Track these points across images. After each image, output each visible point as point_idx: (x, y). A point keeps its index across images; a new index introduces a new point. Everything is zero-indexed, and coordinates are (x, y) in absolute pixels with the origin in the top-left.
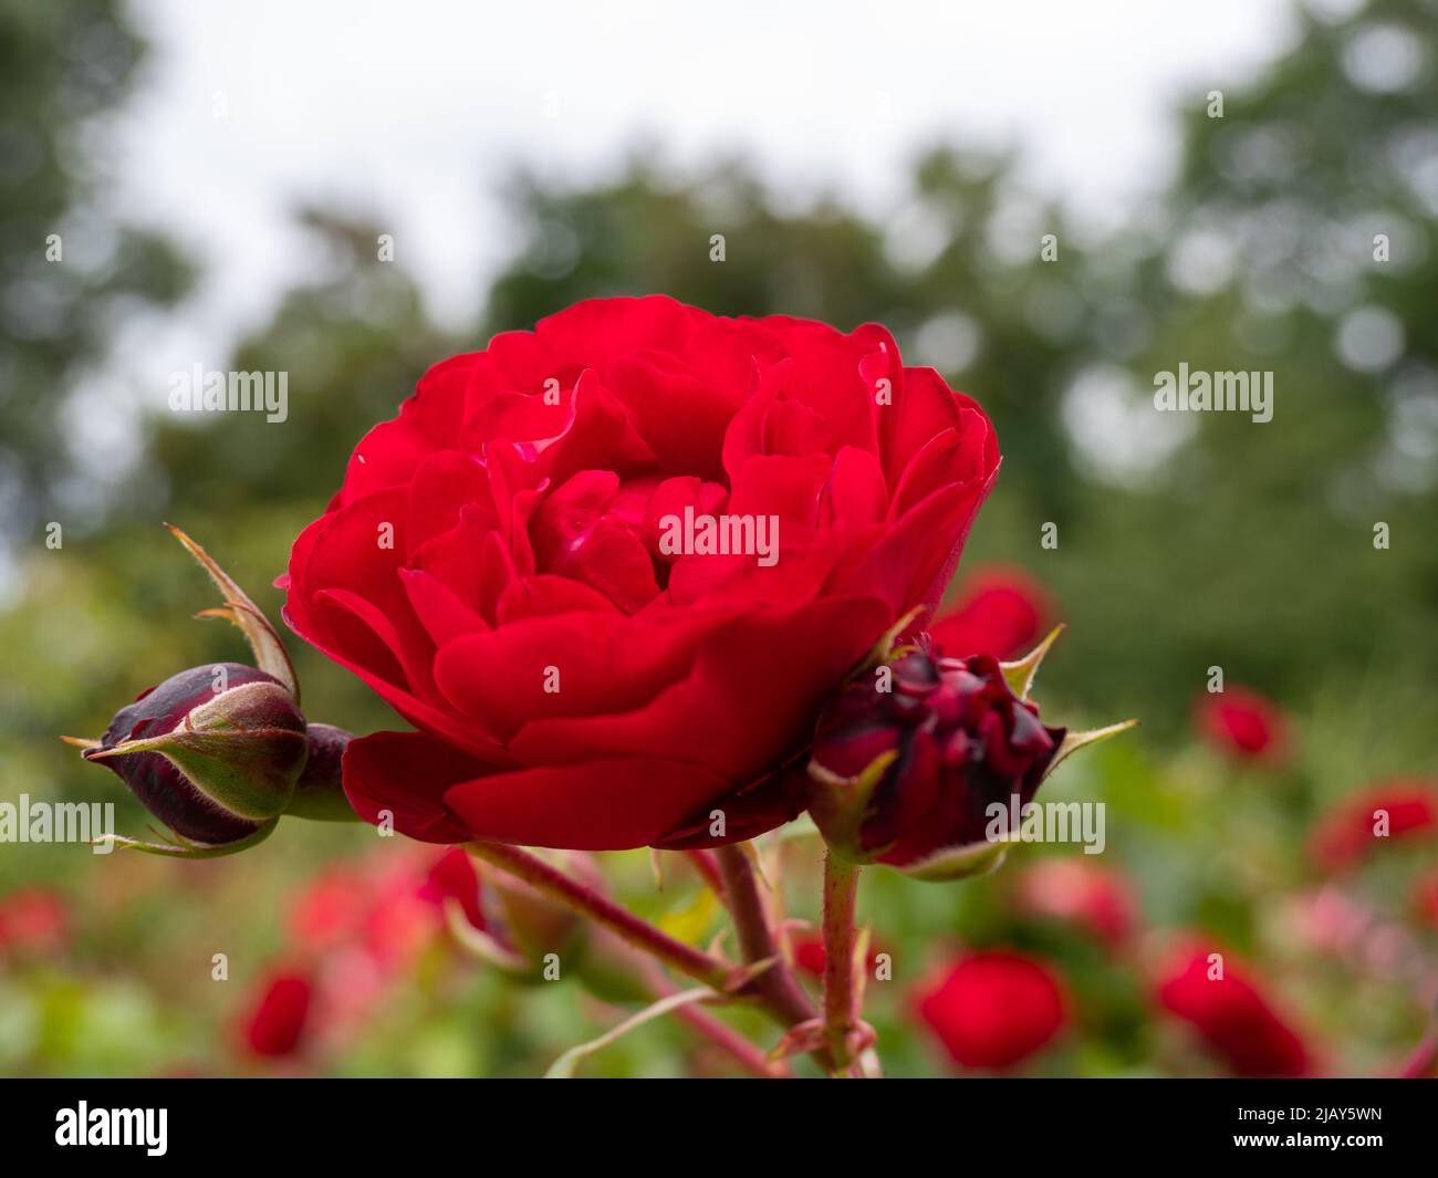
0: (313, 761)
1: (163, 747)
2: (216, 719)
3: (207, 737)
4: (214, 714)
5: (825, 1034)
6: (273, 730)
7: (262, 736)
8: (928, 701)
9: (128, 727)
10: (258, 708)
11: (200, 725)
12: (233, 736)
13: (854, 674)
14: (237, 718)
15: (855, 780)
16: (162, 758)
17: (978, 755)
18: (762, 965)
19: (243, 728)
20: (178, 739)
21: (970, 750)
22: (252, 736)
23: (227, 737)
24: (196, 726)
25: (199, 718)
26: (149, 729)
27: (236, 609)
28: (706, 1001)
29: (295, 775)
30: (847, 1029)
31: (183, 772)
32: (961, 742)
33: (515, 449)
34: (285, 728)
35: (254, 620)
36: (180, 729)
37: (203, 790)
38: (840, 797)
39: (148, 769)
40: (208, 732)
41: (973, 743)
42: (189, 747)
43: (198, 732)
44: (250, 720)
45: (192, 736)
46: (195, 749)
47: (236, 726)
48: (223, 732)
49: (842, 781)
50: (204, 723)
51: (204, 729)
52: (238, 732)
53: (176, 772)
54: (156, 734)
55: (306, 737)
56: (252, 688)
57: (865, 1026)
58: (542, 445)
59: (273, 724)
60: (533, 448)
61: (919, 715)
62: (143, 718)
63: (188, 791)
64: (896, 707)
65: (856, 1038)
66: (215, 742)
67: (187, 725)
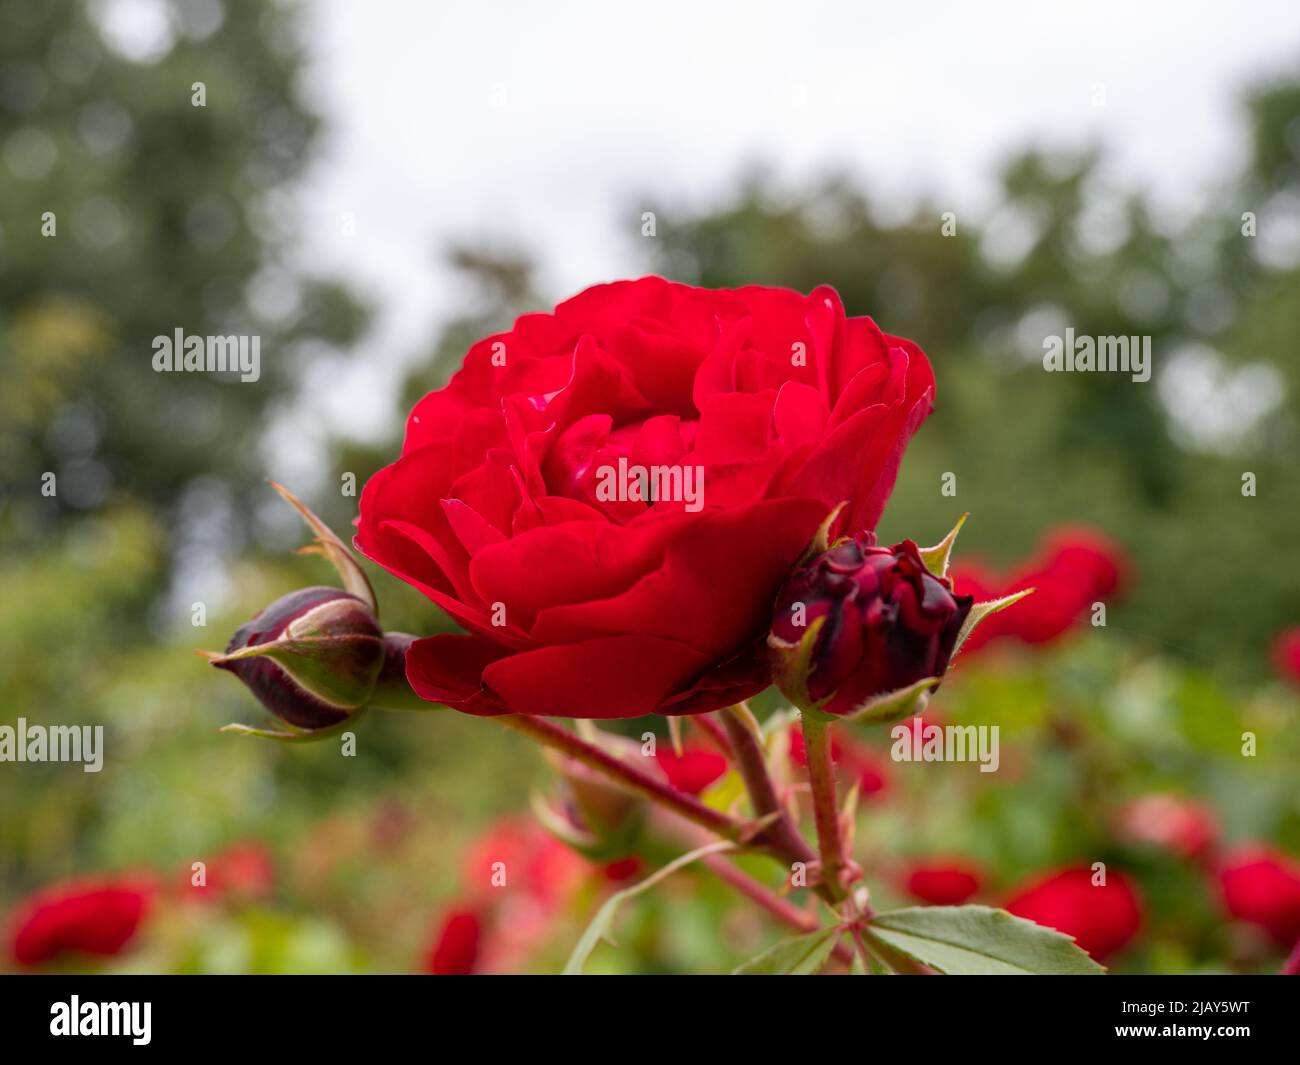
0: (388, 659)
1: (272, 652)
2: (311, 629)
3: (304, 643)
4: (309, 625)
5: (823, 874)
6: (355, 636)
7: (346, 640)
8: (853, 579)
9: (246, 638)
10: (343, 619)
11: (298, 634)
12: (323, 641)
13: (801, 563)
14: (327, 627)
15: (798, 643)
16: (270, 662)
17: (892, 617)
18: (769, 819)
19: (331, 635)
20: (282, 644)
21: (884, 613)
22: (338, 641)
23: (319, 643)
24: (295, 635)
25: (297, 629)
26: (261, 639)
27: (327, 546)
28: (726, 852)
29: (376, 671)
30: (839, 867)
31: (287, 672)
32: (878, 606)
33: (530, 403)
34: (364, 634)
35: (341, 554)
36: (283, 638)
37: (303, 685)
38: (788, 658)
39: (260, 671)
40: (305, 639)
41: (886, 607)
42: (290, 651)
43: (296, 640)
44: (337, 628)
45: (292, 643)
46: (295, 653)
47: (325, 634)
48: (316, 638)
49: (791, 646)
50: (301, 632)
51: (301, 636)
52: (327, 638)
53: (281, 672)
54: (265, 642)
55: (381, 641)
56: (339, 605)
57: (854, 864)
58: (549, 397)
59: (356, 631)
60: (543, 400)
61: (845, 588)
62: (257, 631)
63: (290, 687)
64: (828, 584)
65: (846, 874)
66: (309, 647)
67: (288, 635)
